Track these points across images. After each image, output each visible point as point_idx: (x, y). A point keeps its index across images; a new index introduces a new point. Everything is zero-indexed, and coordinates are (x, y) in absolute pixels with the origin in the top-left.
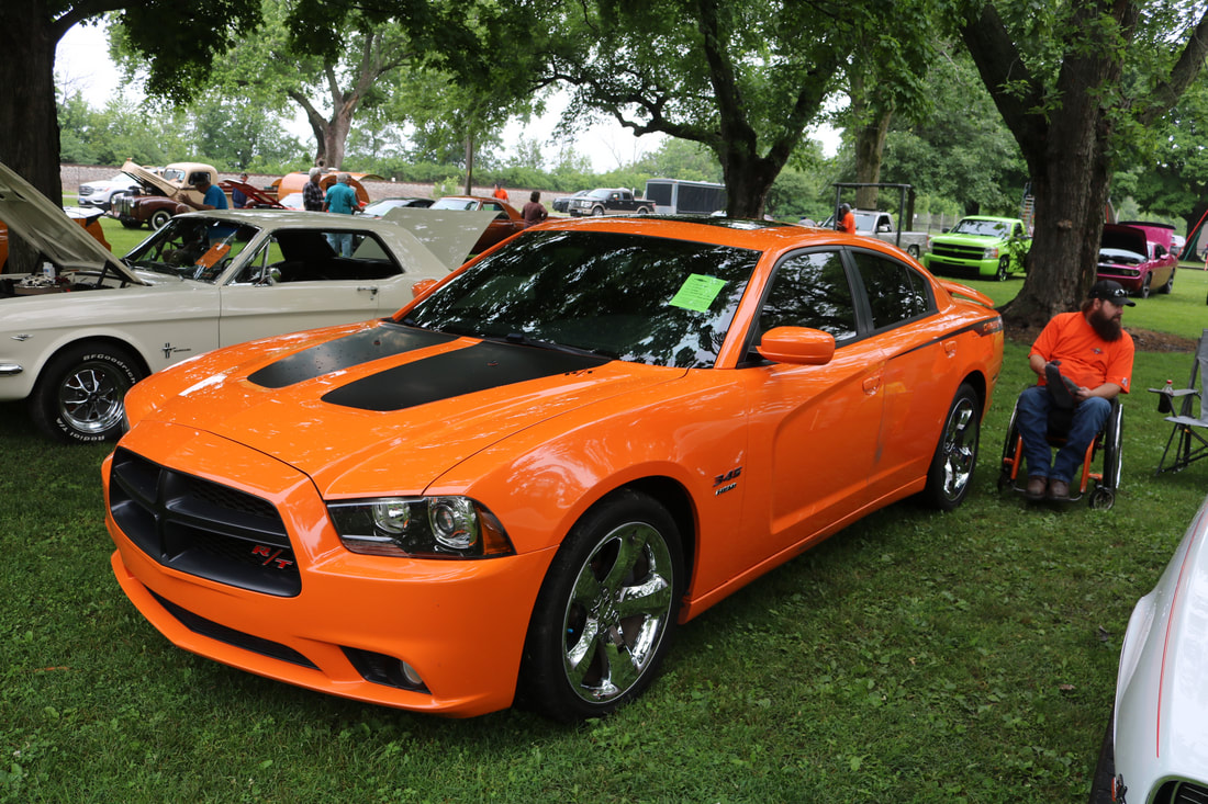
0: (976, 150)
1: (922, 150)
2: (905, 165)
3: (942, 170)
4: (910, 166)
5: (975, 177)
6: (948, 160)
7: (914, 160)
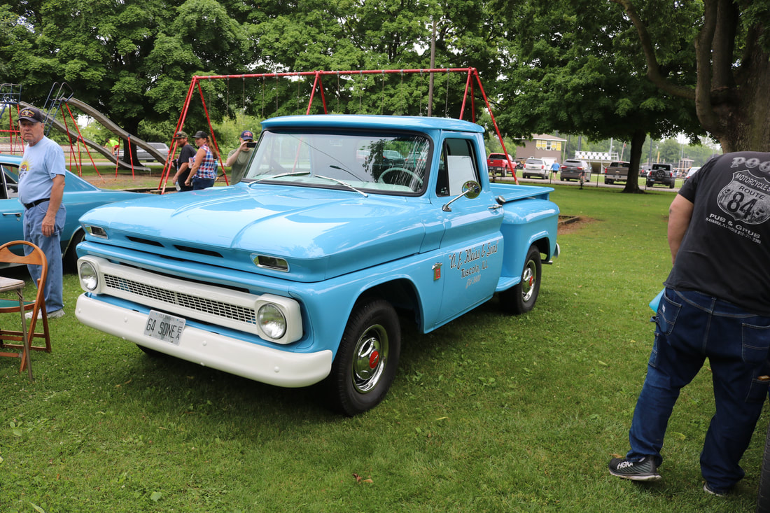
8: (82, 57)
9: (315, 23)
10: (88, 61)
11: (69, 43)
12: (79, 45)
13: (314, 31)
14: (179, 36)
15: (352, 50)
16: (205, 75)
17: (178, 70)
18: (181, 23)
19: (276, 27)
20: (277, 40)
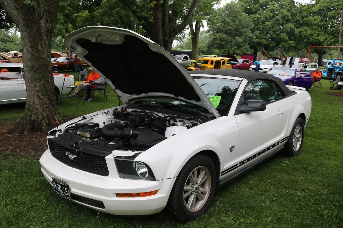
0: (243, 37)
1: (227, 38)
2: (222, 42)
3: (233, 43)
4: (223, 43)
5: (242, 45)
6: (235, 41)
7: (225, 41)
8: (265, 39)
9: (315, 29)
11: (261, 35)
13: (314, 31)
14: (285, 33)
15: (323, 35)
16: (292, 42)
18: (286, 31)
19: (305, 30)
20: (305, 33)
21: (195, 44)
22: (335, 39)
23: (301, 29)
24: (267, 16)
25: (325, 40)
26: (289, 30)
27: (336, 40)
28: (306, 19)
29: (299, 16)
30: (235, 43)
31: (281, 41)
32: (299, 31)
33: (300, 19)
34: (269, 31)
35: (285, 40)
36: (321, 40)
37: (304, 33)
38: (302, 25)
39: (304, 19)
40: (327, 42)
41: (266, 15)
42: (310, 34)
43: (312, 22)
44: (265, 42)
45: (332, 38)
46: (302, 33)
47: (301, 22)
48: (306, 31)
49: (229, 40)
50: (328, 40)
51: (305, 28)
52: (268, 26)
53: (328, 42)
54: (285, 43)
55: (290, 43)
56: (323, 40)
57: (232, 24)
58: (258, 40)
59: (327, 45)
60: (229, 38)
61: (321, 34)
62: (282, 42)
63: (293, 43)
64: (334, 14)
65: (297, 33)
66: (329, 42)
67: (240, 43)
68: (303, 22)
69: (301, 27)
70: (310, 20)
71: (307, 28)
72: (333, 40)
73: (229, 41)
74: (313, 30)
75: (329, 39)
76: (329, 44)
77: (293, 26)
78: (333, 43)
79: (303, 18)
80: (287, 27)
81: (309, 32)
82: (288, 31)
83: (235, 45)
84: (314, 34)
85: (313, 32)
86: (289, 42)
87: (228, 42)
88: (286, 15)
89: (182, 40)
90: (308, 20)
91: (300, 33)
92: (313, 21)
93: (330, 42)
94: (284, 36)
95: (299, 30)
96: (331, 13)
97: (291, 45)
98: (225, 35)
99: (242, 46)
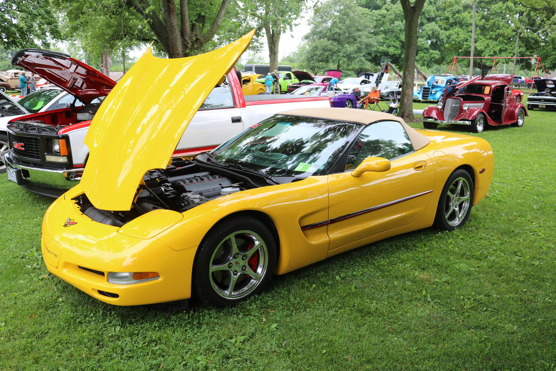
5: (355, 56)
8: (394, 46)
10: (396, 48)
11: (388, 41)
12: (392, 42)
14: (425, 38)
15: (484, 41)
16: (434, 52)
17: (425, 51)
18: (426, 34)
19: (456, 33)
20: (456, 38)
21: (273, 55)
22: (501, 46)
23: (450, 31)
24: (397, 12)
25: (486, 48)
26: (430, 33)
27: (502, 49)
28: (459, 15)
29: (448, 12)
30: (344, 53)
31: (419, 49)
32: (448, 35)
33: (450, 16)
34: (399, 34)
35: (425, 48)
36: (479, 48)
37: (454, 37)
38: (452, 25)
39: (455, 17)
40: (488, 51)
41: (396, 10)
42: (463, 38)
43: (467, 21)
44: (394, 52)
45: (497, 45)
46: (452, 37)
47: (451, 20)
48: (458, 35)
49: (336, 49)
50: (491, 47)
51: (457, 29)
52: (399, 28)
53: (490, 51)
54: (425, 53)
55: (432, 54)
56: (482, 48)
57: (339, 25)
58: (384, 48)
59: (489, 56)
60: (335, 46)
61: (481, 39)
62: (419, 52)
63: (436, 54)
64: (500, 8)
65: (445, 37)
66: (492, 51)
67: (350, 54)
68: (454, 20)
69: (451, 29)
70: (464, 17)
71: (459, 30)
72: (499, 49)
73: (337, 51)
74: (469, 33)
75: (493, 45)
76: (493, 53)
77: (436, 27)
78: (498, 52)
79: (454, 14)
80: (427, 29)
81: (463, 35)
82: (429, 36)
83: (343, 57)
84: (469, 38)
85: (467, 36)
86: (431, 51)
87: (334, 53)
88: (427, 10)
89: (259, 50)
90: (461, 17)
91: (448, 37)
92: (468, 19)
93: (494, 52)
94: (422, 42)
95: (447, 33)
96: (495, 7)
97: (434, 57)
98: (330, 42)
99: (355, 58)
